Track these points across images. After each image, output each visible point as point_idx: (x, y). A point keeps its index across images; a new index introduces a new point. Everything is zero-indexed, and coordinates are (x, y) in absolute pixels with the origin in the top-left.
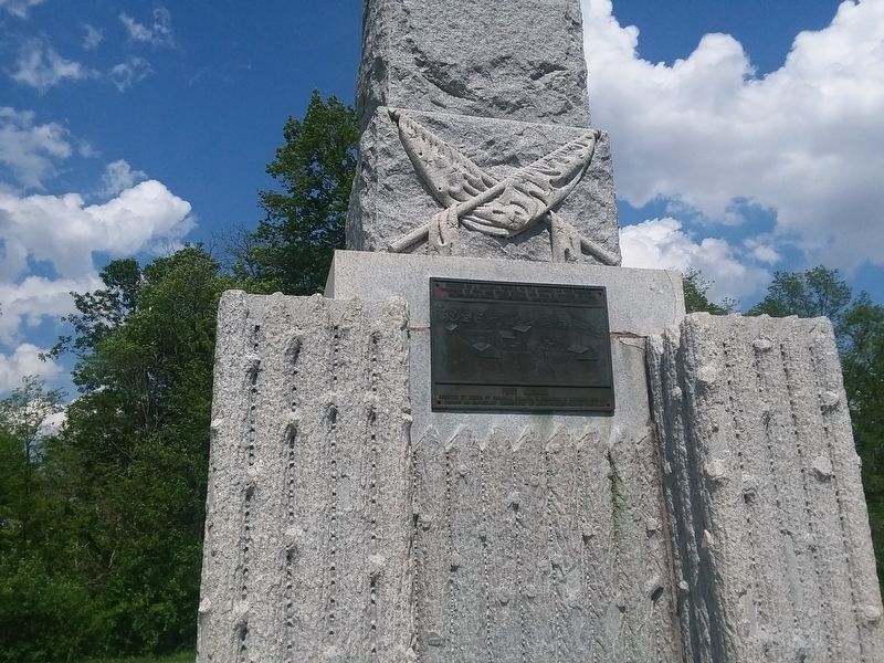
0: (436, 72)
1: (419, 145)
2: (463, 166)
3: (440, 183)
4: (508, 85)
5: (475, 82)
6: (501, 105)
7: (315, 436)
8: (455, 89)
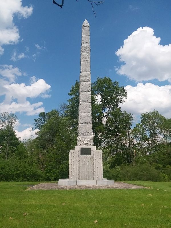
0: (82, 133)
1: (80, 139)
2: (83, 140)
3: (82, 141)
4: (86, 134)
5: (84, 134)
6: (86, 135)
7: (74, 157)
8: (83, 134)
